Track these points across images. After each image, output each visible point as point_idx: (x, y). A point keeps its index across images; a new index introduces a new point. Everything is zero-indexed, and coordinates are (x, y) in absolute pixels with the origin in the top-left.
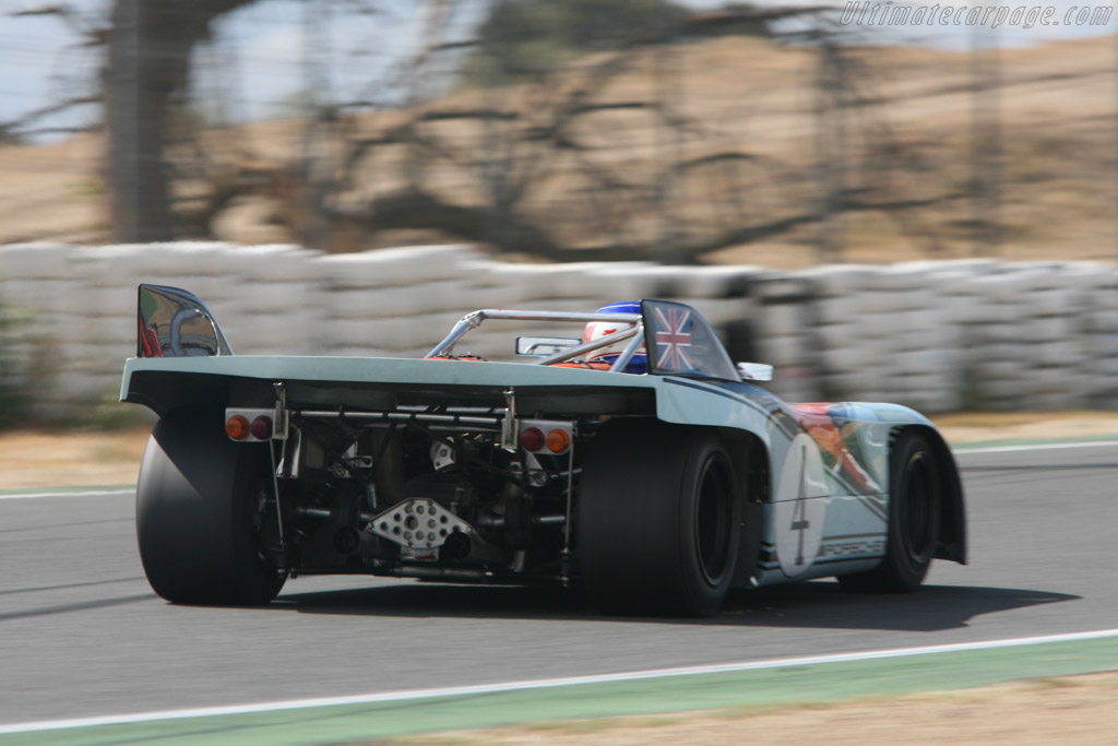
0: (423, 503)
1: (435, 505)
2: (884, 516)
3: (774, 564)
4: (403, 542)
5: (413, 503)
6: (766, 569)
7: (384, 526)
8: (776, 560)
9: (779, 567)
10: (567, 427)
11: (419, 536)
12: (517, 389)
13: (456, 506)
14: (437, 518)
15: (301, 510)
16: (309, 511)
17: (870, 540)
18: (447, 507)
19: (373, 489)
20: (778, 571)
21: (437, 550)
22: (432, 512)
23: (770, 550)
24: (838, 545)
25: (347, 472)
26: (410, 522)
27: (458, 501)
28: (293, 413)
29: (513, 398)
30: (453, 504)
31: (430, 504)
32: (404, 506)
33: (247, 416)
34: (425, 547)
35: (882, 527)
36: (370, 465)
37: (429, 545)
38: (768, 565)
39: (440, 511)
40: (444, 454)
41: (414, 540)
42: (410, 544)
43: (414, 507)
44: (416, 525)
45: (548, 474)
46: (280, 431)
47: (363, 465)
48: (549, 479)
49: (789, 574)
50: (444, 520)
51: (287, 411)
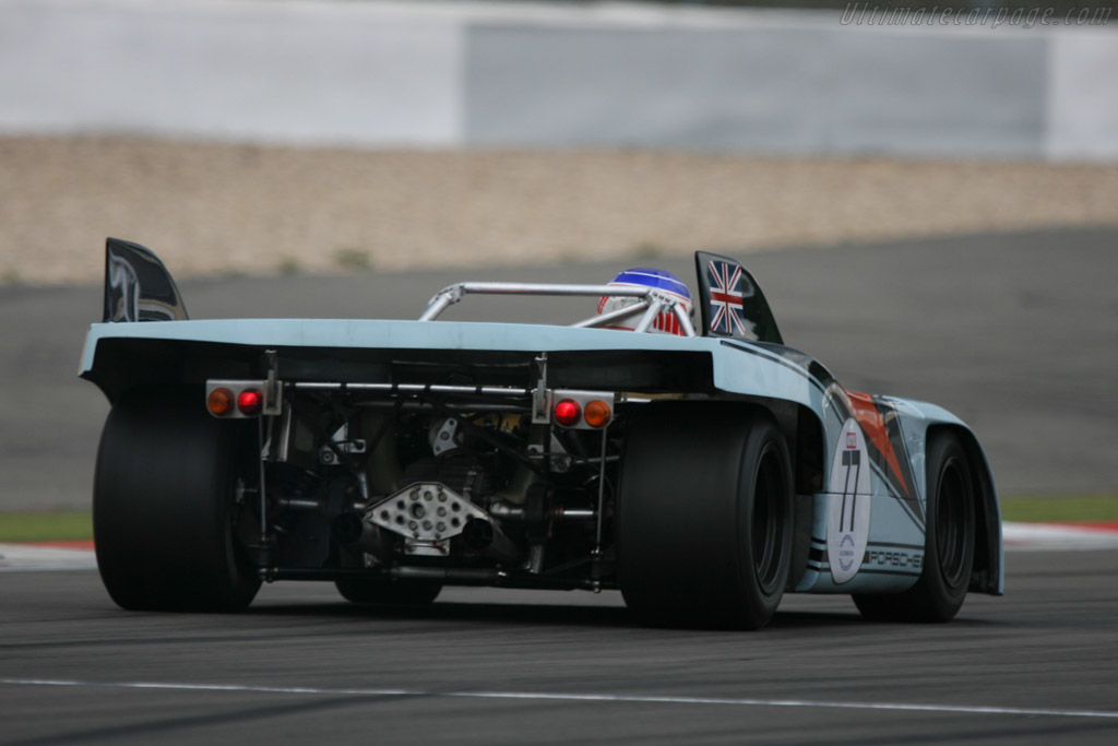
0: (432, 489)
1: (446, 491)
2: (924, 528)
3: (825, 565)
4: (407, 532)
5: (419, 489)
6: (817, 569)
7: (385, 515)
8: (827, 560)
9: (829, 570)
10: (607, 398)
11: (427, 526)
12: (550, 354)
13: (470, 493)
14: (447, 506)
15: (283, 502)
16: (292, 502)
17: (911, 553)
18: (459, 492)
19: (363, 478)
20: (828, 574)
21: (448, 542)
22: (442, 498)
23: (822, 547)
24: (881, 553)
25: (336, 457)
26: (416, 509)
27: (472, 486)
28: (287, 384)
29: (545, 365)
30: (465, 489)
31: (440, 490)
32: (410, 491)
33: (232, 389)
34: (432, 538)
35: (920, 539)
36: (363, 450)
37: (438, 536)
38: (819, 565)
39: (452, 497)
40: (445, 436)
41: (421, 531)
42: (416, 535)
43: (421, 493)
44: (424, 514)
45: (573, 459)
46: (271, 405)
47: (354, 450)
48: (572, 465)
49: (837, 580)
50: (456, 507)
51: (280, 382)
